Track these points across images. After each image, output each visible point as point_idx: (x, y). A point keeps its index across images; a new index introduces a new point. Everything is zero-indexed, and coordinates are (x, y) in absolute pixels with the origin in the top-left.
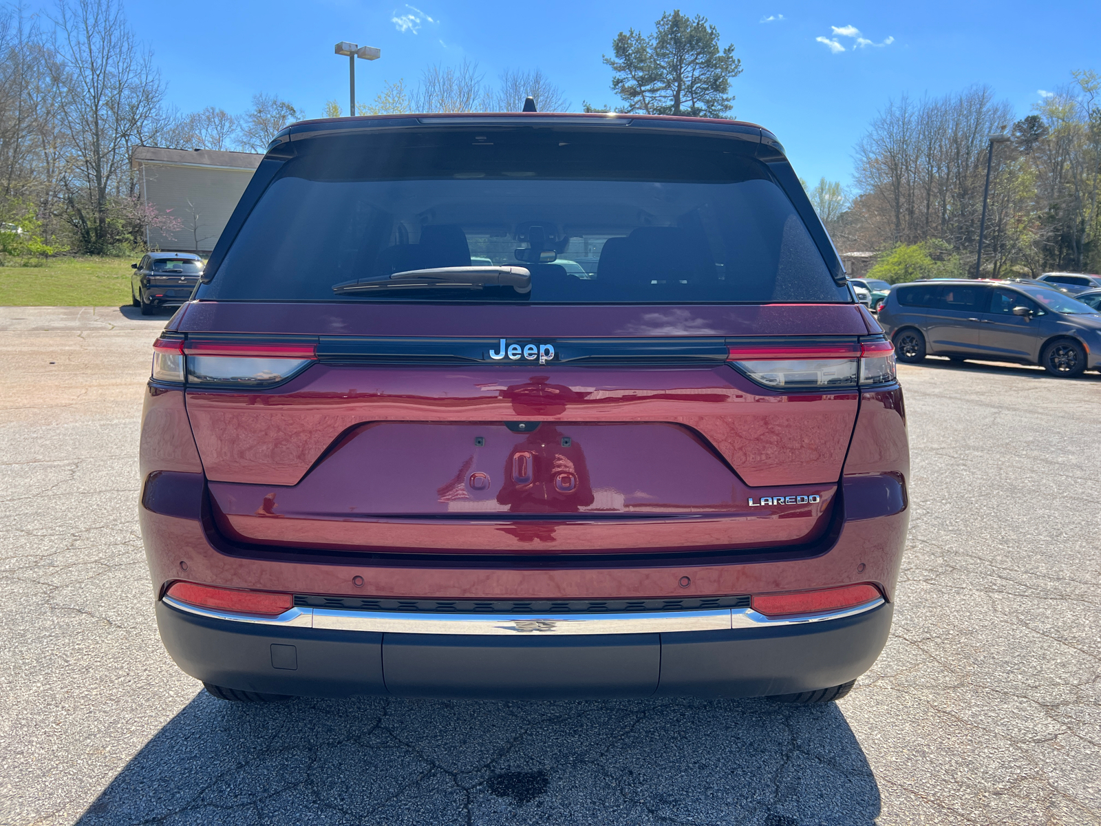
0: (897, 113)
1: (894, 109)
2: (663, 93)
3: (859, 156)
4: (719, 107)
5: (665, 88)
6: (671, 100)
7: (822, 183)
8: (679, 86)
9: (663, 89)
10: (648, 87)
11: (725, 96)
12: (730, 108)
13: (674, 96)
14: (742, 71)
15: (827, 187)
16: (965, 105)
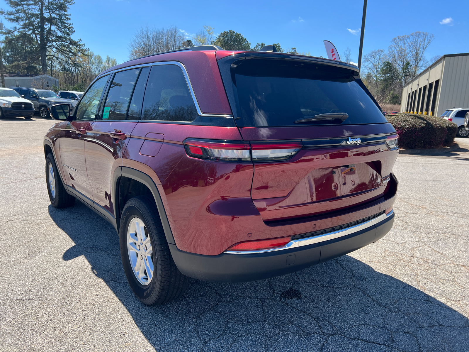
0: (145, 33)
1: (143, 31)
2: (33, 7)
3: (131, 49)
4: (64, 18)
5: (34, 4)
6: (38, 11)
7: (108, 58)
8: (42, 5)
9: (32, 4)
10: (25, 3)
11: (66, 13)
12: (70, 19)
13: (40, 9)
14: (75, 3)
15: (110, 60)
16: (170, 33)
